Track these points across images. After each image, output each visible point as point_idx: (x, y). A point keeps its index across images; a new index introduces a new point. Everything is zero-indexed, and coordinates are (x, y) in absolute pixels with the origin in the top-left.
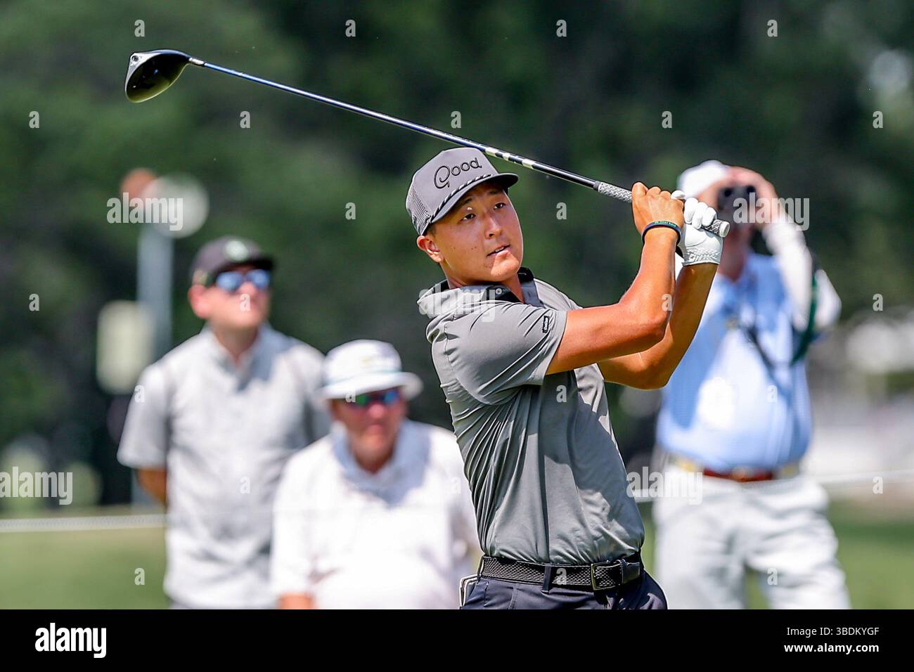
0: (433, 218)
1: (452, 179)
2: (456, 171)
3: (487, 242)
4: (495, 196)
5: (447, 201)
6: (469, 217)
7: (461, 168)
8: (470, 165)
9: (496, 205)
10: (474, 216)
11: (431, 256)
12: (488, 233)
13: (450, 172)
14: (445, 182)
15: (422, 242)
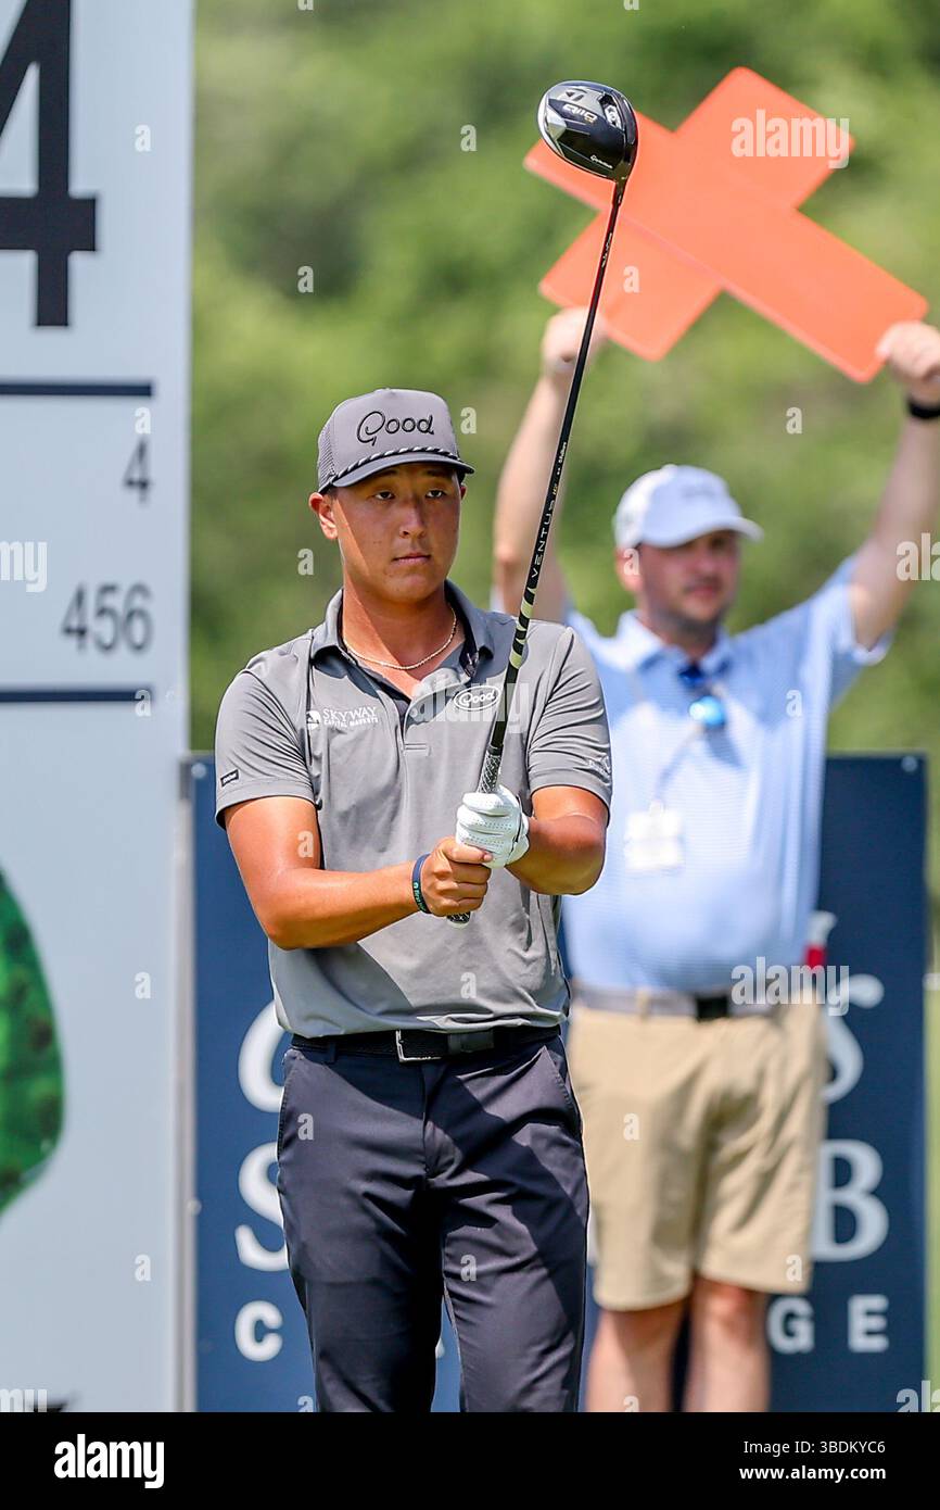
0: (336, 479)
1: (382, 436)
2: (393, 427)
3: (399, 541)
4: (433, 478)
5: (363, 464)
6: (384, 495)
7: (401, 425)
8: (416, 425)
9: (432, 492)
10: (393, 497)
11: (324, 527)
12: (402, 529)
13: (385, 424)
14: (371, 437)
15: (316, 503)
